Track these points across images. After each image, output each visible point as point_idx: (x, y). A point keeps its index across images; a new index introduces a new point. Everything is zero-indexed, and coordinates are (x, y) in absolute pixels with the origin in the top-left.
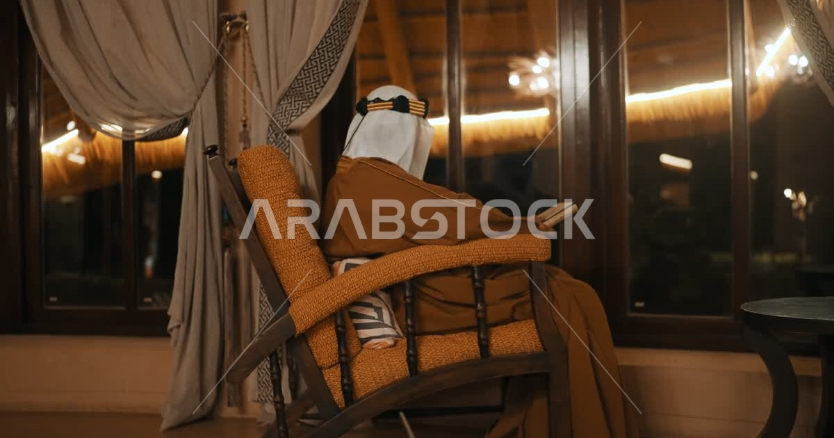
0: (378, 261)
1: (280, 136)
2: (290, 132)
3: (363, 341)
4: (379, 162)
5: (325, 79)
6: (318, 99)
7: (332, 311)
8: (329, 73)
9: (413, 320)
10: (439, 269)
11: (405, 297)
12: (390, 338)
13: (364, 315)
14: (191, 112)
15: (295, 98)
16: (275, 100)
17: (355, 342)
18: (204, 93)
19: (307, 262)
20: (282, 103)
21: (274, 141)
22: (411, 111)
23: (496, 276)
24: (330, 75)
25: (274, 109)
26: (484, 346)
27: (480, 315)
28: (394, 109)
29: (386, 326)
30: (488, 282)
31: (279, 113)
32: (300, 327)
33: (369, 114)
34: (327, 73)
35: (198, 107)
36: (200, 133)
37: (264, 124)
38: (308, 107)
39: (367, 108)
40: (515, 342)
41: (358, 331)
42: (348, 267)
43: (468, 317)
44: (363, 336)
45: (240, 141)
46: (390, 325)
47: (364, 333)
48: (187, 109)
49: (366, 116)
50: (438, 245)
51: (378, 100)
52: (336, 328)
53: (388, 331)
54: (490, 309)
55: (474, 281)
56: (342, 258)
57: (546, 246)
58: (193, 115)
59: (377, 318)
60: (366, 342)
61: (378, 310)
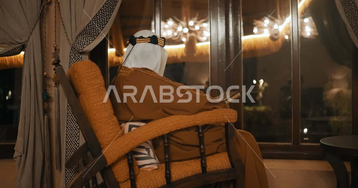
0: (151, 124)
1: (77, 55)
2: (82, 53)
3: (140, 167)
4: (146, 70)
5: (103, 26)
6: (98, 36)
7: (127, 152)
8: (106, 23)
9: (169, 155)
10: (183, 128)
11: (165, 143)
12: (155, 165)
13: (140, 153)
14: (27, 41)
15: (86, 35)
16: (74, 37)
17: (137, 167)
18: (34, 31)
19: (111, 125)
20: (78, 38)
21: (74, 58)
22: (159, 44)
23: (207, 130)
24: (106, 24)
25: (74, 41)
26: (204, 167)
27: (202, 151)
28: (151, 42)
29: (151, 158)
30: (205, 133)
31: (77, 43)
32: (109, 162)
33: (137, 44)
34: (105, 23)
35: (31, 39)
36: (32, 52)
37: (68, 49)
38: (93, 40)
39: (136, 41)
40: (219, 164)
41: (138, 161)
42: (131, 127)
43: (196, 152)
44: (140, 164)
45: (53, 57)
46: (154, 158)
47: (141, 163)
48: (24, 40)
49: (135, 46)
50: (183, 115)
51: (142, 37)
52: (128, 160)
53: (153, 161)
54: (206, 147)
55: (199, 133)
56: (126, 122)
57: (236, 115)
58: (28, 43)
59: (147, 154)
60: (142, 167)
61: (147, 150)
